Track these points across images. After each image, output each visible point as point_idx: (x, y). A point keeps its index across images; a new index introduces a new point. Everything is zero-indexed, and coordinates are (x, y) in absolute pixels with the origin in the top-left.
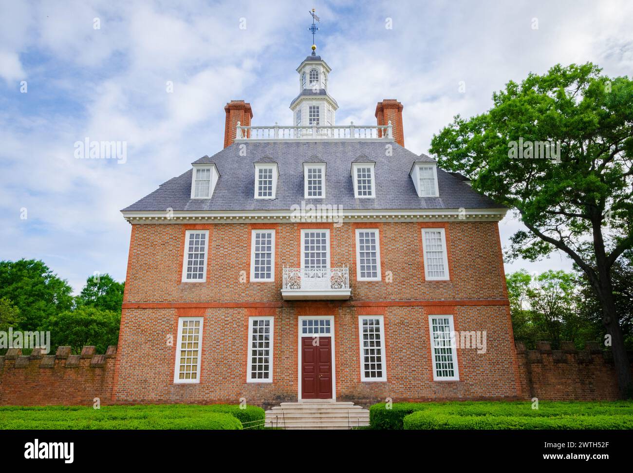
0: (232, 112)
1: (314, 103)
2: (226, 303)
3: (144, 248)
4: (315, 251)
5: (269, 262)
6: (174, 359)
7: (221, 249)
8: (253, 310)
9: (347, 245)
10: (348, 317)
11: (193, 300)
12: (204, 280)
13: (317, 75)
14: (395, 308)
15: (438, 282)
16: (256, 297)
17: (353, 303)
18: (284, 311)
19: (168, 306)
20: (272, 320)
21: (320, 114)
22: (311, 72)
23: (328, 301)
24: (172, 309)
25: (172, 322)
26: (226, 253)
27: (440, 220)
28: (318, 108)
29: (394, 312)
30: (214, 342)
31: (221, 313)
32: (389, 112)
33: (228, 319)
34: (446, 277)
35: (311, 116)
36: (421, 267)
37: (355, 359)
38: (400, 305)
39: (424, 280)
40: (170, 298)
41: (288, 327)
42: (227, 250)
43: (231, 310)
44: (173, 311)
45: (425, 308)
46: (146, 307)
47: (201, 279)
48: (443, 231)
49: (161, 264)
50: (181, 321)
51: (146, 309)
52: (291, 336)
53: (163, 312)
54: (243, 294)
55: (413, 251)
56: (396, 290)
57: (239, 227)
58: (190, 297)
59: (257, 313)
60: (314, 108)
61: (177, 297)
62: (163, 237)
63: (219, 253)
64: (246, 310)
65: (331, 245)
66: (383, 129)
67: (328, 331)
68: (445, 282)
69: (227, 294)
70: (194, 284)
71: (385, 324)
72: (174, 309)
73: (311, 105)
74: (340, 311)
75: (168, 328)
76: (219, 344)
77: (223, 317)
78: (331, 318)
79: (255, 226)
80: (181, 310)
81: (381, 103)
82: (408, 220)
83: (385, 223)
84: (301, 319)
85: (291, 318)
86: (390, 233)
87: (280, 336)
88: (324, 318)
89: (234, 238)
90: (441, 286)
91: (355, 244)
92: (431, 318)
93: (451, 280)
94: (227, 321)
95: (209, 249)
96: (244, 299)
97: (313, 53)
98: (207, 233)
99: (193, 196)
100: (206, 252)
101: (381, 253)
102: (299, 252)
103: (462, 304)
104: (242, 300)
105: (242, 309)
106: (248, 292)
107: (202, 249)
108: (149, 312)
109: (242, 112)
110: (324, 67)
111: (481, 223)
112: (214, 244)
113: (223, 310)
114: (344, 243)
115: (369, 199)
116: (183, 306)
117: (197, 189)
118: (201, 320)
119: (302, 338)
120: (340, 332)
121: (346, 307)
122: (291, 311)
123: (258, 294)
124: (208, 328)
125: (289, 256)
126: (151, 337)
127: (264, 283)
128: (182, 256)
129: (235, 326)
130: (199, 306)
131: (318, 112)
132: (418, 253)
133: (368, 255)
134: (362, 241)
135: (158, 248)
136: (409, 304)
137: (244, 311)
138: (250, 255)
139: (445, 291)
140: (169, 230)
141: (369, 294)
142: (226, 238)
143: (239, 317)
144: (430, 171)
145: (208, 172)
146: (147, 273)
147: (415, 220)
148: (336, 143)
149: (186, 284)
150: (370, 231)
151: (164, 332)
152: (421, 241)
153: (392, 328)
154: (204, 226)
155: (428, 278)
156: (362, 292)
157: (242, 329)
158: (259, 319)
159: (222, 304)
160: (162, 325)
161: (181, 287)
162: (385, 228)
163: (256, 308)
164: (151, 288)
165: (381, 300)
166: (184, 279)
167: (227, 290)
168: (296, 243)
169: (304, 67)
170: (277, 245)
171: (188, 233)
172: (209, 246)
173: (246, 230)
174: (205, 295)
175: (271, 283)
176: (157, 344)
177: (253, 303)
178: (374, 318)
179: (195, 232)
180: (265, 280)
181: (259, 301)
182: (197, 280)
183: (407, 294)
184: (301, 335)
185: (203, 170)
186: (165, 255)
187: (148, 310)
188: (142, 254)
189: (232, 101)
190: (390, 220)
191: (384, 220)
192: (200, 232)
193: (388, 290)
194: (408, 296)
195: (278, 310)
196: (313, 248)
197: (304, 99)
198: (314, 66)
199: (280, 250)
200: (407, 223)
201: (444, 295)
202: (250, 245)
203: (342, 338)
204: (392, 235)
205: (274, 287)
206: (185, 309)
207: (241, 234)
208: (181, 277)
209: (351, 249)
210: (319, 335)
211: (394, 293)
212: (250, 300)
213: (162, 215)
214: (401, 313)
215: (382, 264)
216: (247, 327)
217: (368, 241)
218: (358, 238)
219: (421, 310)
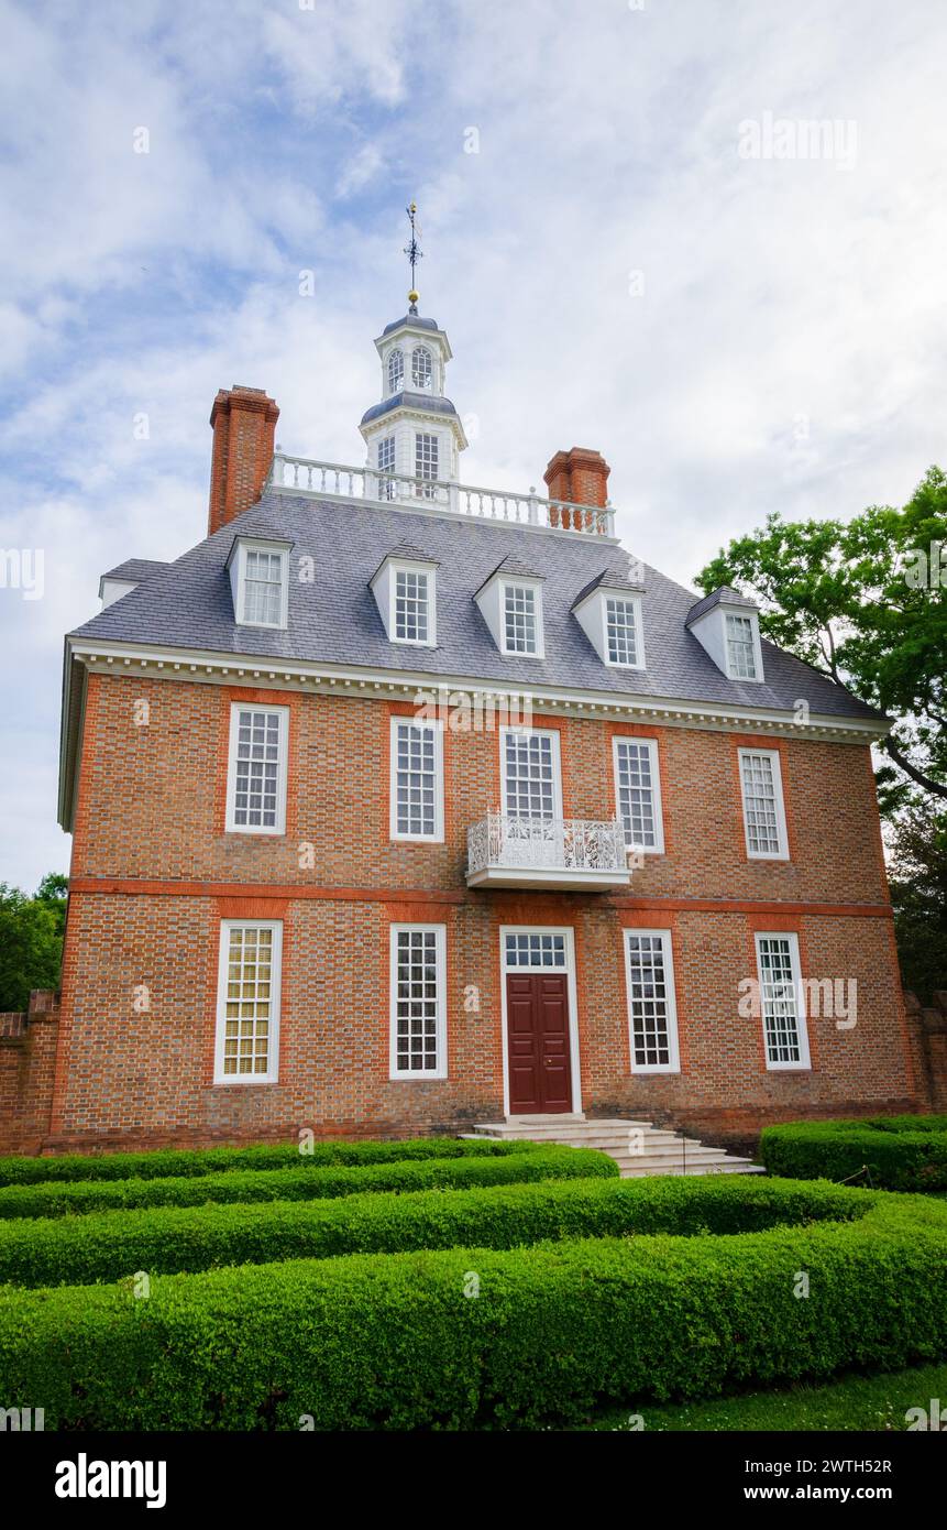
0: (235, 413)
1: (429, 429)
2: (337, 890)
3: (124, 737)
4: (529, 779)
5: (429, 796)
6: (213, 1024)
7: (320, 755)
8: (402, 907)
9: (595, 769)
10: (603, 931)
11: (257, 877)
12: (278, 829)
13: (429, 362)
14: (692, 914)
15: (767, 864)
16: (404, 876)
17: (612, 900)
18: (469, 914)
19: (196, 890)
20: (440, 932)
21: (439, 454)
22: (414, 353)
23: (561, 892)
24: (203, 899)
25: (205, 932)
26: (333, 768)
27: (772, 733)
28: (435, 440)
29: (691, 924)
30: (310, 983)
31: (324, 913)
32: (585, 478)
33: (342, 927)
34: (783, 854)
35: (419, 456)
36: (737, 829)
37: (618, 1023)
38: (703, 908)
39: (745, 858)
40: (197, 871)
41: (478, 950)
42: (334, 760)
43: (349, 907)
44: (208, 905)
45: (748, 917)
46: (133, 891)
47: (269, 827)
48: (775, 756)
49: (170, 782)
50: (225, 928)
51: (136, 895)
52: (485, 971)
53: (181, 905)
54: (375, 870)
55: (723, 794)
56: (693, 875)
57: (360, 706)
58: (248, 870)
59: (409, 916)
60: (427, 438)
61: (215, 868)
62: (173, 713)
63: (315, 767)
64: (383, 907)
65: (563, 767)
66: (572, 510)
67: (560, 961)
68: (782, 863)
70: (255, 839)
71: (674, 949)
72: (208, 899)
73: (421, 432)
74: (587, 917)
75: (194, 946)
76: (322, 987)
77: (331, 922)
78: (567, 933)
79: (396, 707)
80: (228, 901)
81: (568, 455)
82: (715, 727)
83: (670, 729)
84: (504, 932)
85: (485, 930)
86: (680, 752)
87: (460, 971)
88: (552, 931)
89: (351, 731)
90: (776, 872)
91: (612, 770)
92: (758, 937)
93: (793, 860)
94: (341, 931)
95: (291, 754)
96: (378, 880)
97: (413, 310)
98: (283, 714)
99: (239, 619)
100: (282, 760)
101: (663, 794)
102: (497, 777)
103: (814, 911)
104: (373, 883)
105: (373, 904)
106: (386, 865)
107: (272, 753)
108: (142, 903)
109: (260, 418)
110: (442, 347)
111: (842, 746)
112: (302, 743)
113: (330, 905)
114: (589, 765)
115: (631, 671)
116: (232, 893)
118: (277, 929)
119: (508, 975)
120: (588, 964)
121: (598, 908)
122: (485, 914)
123: (410, 871)
124: (294, 947)
125: (474, 785)
126: (153, 968)
127: (421, 846)
128: (225, 765)
129: (359, 944)
130: (271, 893)
131: (435, 449)
132: (733, 800)
134: (623, 764)
135: (161, 740)
136: (718, 907)
137: (380, 910)
138: (387, 776)
139: (782, 882)
140: (188, 696)
141: (642, 881)
142: (332, 730)
143: (368, 923)
145: (275, 563)
146: (136, 804)
147: (726, 728)
149: (237, 836)
150: (639, 742)
151: (186, 955)
152: (737, 773)
153: (688, 957)
154: (278, 697)
155: (751, 854)
157: (377, 953)
158: (411, 928)
159: (327, 890)
160: (179, 937)
161: (224, 843)
162: (668, 739)
163: (406, 903)
164: (148, 843)
165: (666, 896)
166: (231, 826)
167: (339, 858)
168: (490, 757)
169: (398, 337)
170: (447, 758)
171: (236, 710)
172: (291, 746)
173: (378, 715)
174: (284, 867)
175: (437, 845)
176: (169, 986)
177: (401, 892)
178: (651, 934)
179: (253, 709)
180: (422, 838)
181: (412, 886)
182: (262, 829)
183: (716, 886)
184: (505, 969)
185: (264, 557)
186: (181, 760)
187: (140, 897)
188: (118, 753)
189: (235, 387)
190: (680, 723)
191: (668, 722)
192: (267, 710)
193: (680, 875)
194: (717, 890)
195: (455, 909)
196: (524, 770)
197: (406, 413)
198: (423, 342)
199: (455, 769)
200: (712, 733)
201: (780, 892)
202: (388, 753)
203: (591, 976)
204: (685, 756)
205: (445, 857)
206: (237, 900)
207: (368, 725)
208: (223, 820)
209: (604, 780)
210: (542, 969)
211: (690, 881)
212: (393, 883)
213: (178, 659)
214: (701, 926)
215: (666, 817)
216: (387, 946)
217: (635, 764)
218: (615, 757)
219: (741, 921)
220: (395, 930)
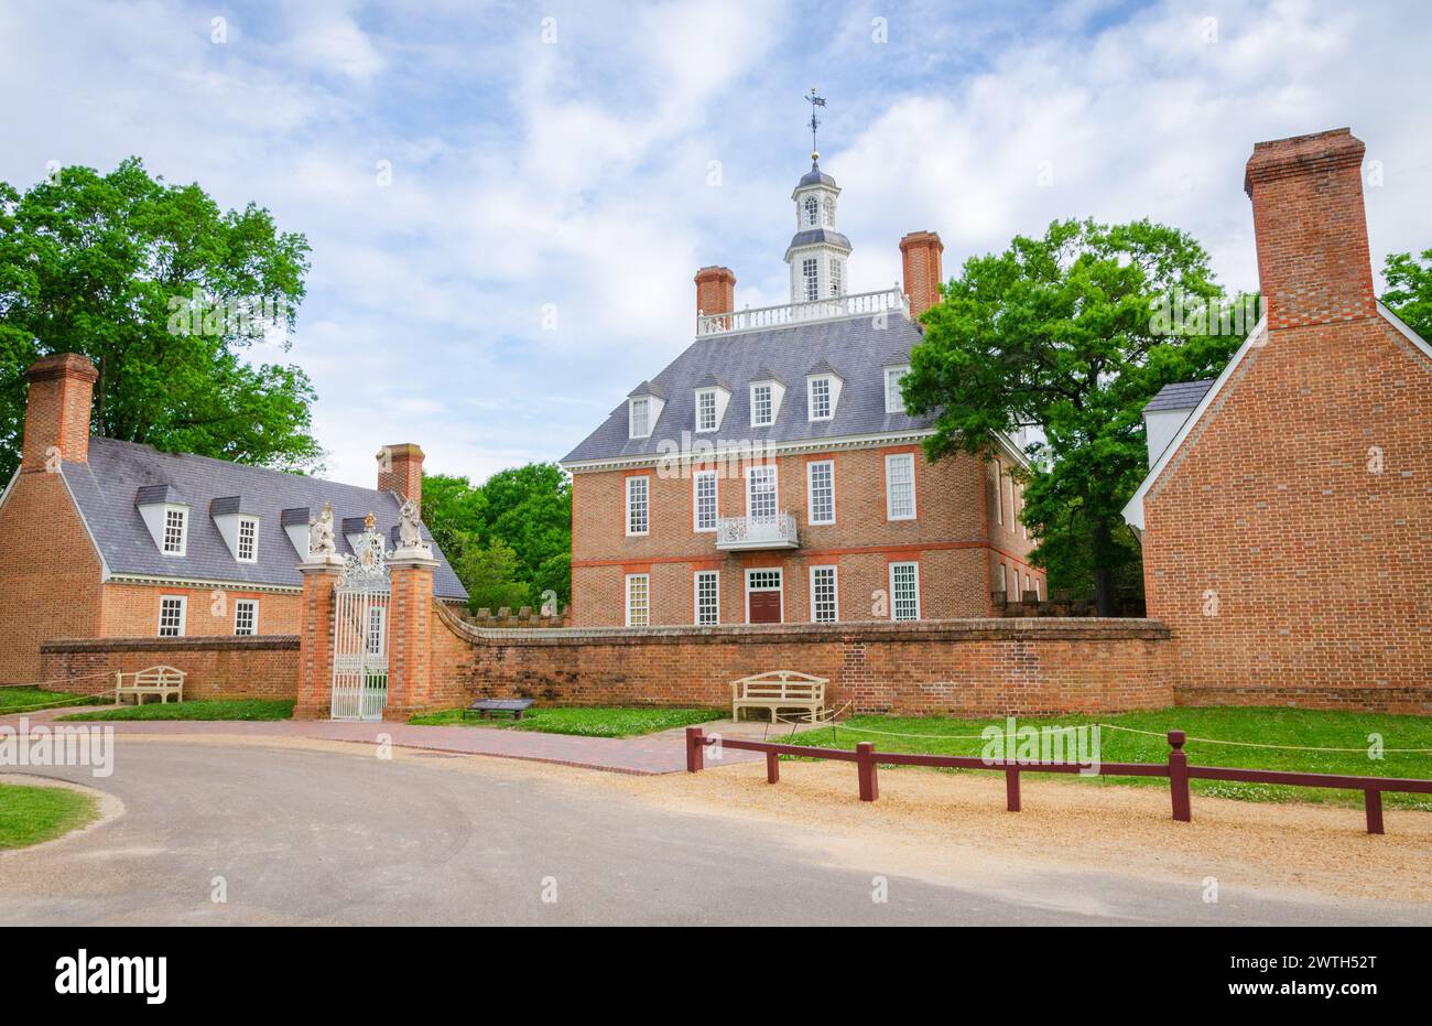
1: (812, 255)
2: (670, 557)
4: (763, 492)
6: (624, 618)
7: (663, 496)
8: (698, 564)
9: (797, 482)
10: (797, 568)
11: (638, 555)
12: (647, 533)
13: (816, 206)
14: (850, 555)
15: (901, 522)
16: (700, 549)
17: (803, 552)
18: (731, 565)
19: (614, 563)
20: (717, 573)
21: (817, 269)
23: (773, 551)
24: (619, 566)
25: (620, 580)
26: (668, 501)
27: (907, 443)
28: (815, 261)
29: (849, 560)
30: (662, 599)
31: (665, 568)
33: (673, 574)
34: (913, 516)
35: (806, 275)
36: (883, 504)
38: (856, 552)
39: (886, 521)
40: (615, 554)
41: (734, 581)
42: (668, 498)
43: (675, 565)
44: (620, 568)
45: (885, 555)
46: (593, 564)
47: (644, 532)
48: (911, 456)
49: (604, 517)
50: (628, 578)
51: (594, 566)
52: (737, 591)
53: (610, 569)
54: (687, 547)
55: (874, 484)
56: (852, 534)
58: (635, 552)
59: (703, 567)
60: (810, 262)
61: (622, 552)
62: (604, 486)
63: (661, 502)
64: (691, 564)
65: (779, 483)
67: (777, 584)
68: (910, 521)
69: (672, 547)
70: (638, 538)
71: (839, 574)
72: (621, 566)
73: (807, 259)
74: (790, 561)
75: (616, 586)
76: (666, 601)
77: (668, 573)
78: (780, 570)
80: (627, 566)
82: (869, 446)
83: (841, 452)
84: (748, 572)
85: (738, 571)
86: (846, 465)
87: (726, 590)
88: (773, 570)
90: (905, 526)
91: (806, 481)
92: (893, 565)
93: (918, 518)
94: (672, 576)
95: (651, 497)
96: (688, 551)
97: (815, 167)
98: (647, 479)
99: (631, 436)
100: (648, 501)
101: (836, 490)
102: (744, 494)
103: (929, 547)
104: (686, 554)
105: (686, 563)
106: (692, 544)
107: (644, 497)
108: (596, 570)
109: (720, 285)
112: (655, 491)
113: (668, 565)
114: (793, 480)
115: (826, 421)
116: (630, 562)
117: (635, 425)
118: (647, 576)
119: (750, 592)
120: (790, 585)
121: (795, 556)
122: (738, 564)
123: (701, 546)
124: (655, 584)
125: (734, 500)
126: (600, 597)
127: (708, 533)
128: (625, 506)
129: (681, 581)
130: (644, 561)
131: (815, 267)
132: (880, 487)
133: (822, 494)
134: (814, 477)
135: (600, 499)
136: (865, 551)
137: (689, 565)
138: (692, 501)
139: (910, 532)
140: (607, 478)
141: (822, 540)
142: (666, 483)
143: (684, 572)
145: (648, 403)
146: (592, 528)
147: (876, 445)
149: (631, 537)
150: (824, 463)
151: (613, 590)
152: (884, 471)
153: (846, 579)
154: (644, 471)
155: (891, 518)
156: (813, 539)
157: (689, 585)
158: (705, 573)
159: (666, 558)
160: (611, 583)
161: (625, 541)
162: (842, 458)
163: (700, 561)
164: (597, 544)
165: (834, 547)
166: (629, 533)
167: (671, 543)
168: (741, 484)
170: (720, 488)
171: (628, 481)
172: (651, 493)
174: (648, 550)
176: (607, 603)
177: (699, 556)
178: (827, 567)
179: (636, 479)
180: (710, 529)
181: (703, 553)
182: (642, 533)
183: (865, 538)
184: (749, 590)
185: (641, 402)
186: (608, 507)
187: (595, 568)
188: (585, 507)
190: (846, 448)
191: (838, 449)
192: (641, 478)
193: (843, 534)
194: (866, 541)
195: (723, 563)
196: (760, 488)
197: (799, 248)
198: (810, 194)
199: (723, 493)
200: (867, 451)
201: (908, 538)
202: (692, 490)
203: (790, 592)
204: (849, 466)
206: (631, 565)
208: (624, 531)
209: (801, 488)
210: (768, 589)
211: (849, 538)
212: (694, 552)
213: (600, 463)
214: (857, 561)
215: (837, 503)
216: (692, 583)
217: (821, 475)
218: (810, 473)
219: (881, 557)
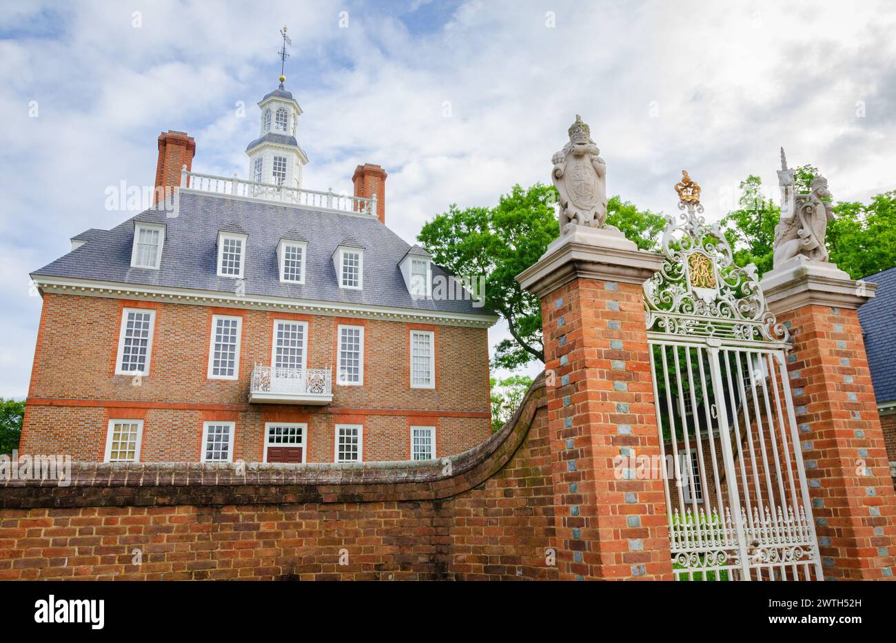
0: (169, 145)
1: (282, 154)
2: (175, 404)
3: (62, 326)
4: (290, 347)
5: (232, 356)
7: (172, 335)
8: (211, 413)
9: (327, 342)
11: (131, 397)
12: (145, 373)
13: (286, 116)
14: (375, 417)
15: (423, 390)
16: (215, 398)
17: (330, 409)
18: (248, 416)
19: (96, 404)
20: (232, 426)
21: (287, 168)
22: (278, 111)
23: (302, 406)
24: (100, 408)
25: (100, 425)
26: (178, 341)
27: (430, 322)
28: (285, 160)
29: (375, 421)
30: (157, 451)
31: (168, 416)
32: (371, 181)
33: (177, 423)
34: (432, 385)
35: (275, 168)
36: (406, 373)
38: (383, 413)
39: (409, 388)
40: (97, 394)
41: (252, 435)
42: (178, 338)
43: (181, 413)
44: (102, 411)
45: (408, 418)
46: (61, 404)
47: (141, 372)
48: (432, 334)
49: (86, 349)
50: (111, 424)
51: (62, 406)
52: (255, 446)
53: (87, 411)
54: (197, 394)
55: (399, 354)
56: (378, 397)
57: (196, 309)
58: (126, 394)
59: (215, 417)
60: (280, 159)
61: (107, 393)
62: (90, 313)
63: (168, 341)
64: (200, 413)
65: (309, 341)
67: (299, 440)
68: (430, 390)
69: (177, 393)
70: (132, 378)
71: (364, 435)
72: (103, 408)
73: (277, 155)
74: (315, 418)
75: (93, 433)
76: (161, 453)
77: (171, 421)
78: (304, 426)
79: (217, 310)
80: (113, 409)
81: (363, 167)
82: (397, 319)
83: (371, 321)
84: (268, 426)
85: (257, 425)
86: (377, 332)
87: (241, 445)
88: (296, 426)
89: (190, 323)
90: (426, 395)
91: (336, 342)
92: (412, 429)
93: (437, 389)
94: (176, 425)
95: (155, 334)
96: (199, 399)
97: (281, 86)
98: (153, 314)
99: (133, 264)
100: (150, 338)
101: (365, 355)
102: (271, 346)
103: (446, 415)
104: (196, 401)
105: (195, 411)
106: (204, 391)
107: (145, 334)
108: (66, 410)
109: (183, 149)
110: (295, 108)
111: (471, 329)
112: (161, 329)
113: (171, 412)
114: (324, 340)
115: (355, 291)
116: (116, 405)
117: (139, 255)
118: (140, 424)
119: (268, 448)
120: (314, 442)
121: (322, 414)
122: (258, 417)
123: (218, 394)
124: (148, 433)
125: (257, 350)
126: (69, 444)
127: (225, 382)
128: (117, 340)
129: (185, 432)
130: (139, 406)
131: (284, 165)
132: (405, 357)
133: (351, 355)
134: (344, 339)
135: (82, 327)
136: (391, 413)
137: (199, 414)
138: (208, 346)
139: (429, 400)
140: (99, 305)
141: (349, 400)
142: (178, 322)
143: (191, 421)
144: (423, 266)
145: (156, 234)
146: (66, 360)
147: (404, 320)
148: (310, 212)
149: (121, 376)
150: (354, 328)
151: (88, 437)
152: (409, 343)
153: (371, 439)
154: (150, 305)
155: (413, 385)
156: (342, 397)
157: (195, 436)
158: (216, 424)
159: (170, 404)
160: (85, 428)
161: (113, 380)
162: (371, 326)
163: (214, 411)
164: (71, 380)
165: (361, 407)
166: (119, 371)
167: (178, 388)
168: (267, 336)
169: (269, 102)
170: (243, 336)
171: (126, 312)
172: (156, 330)
173: (206, 314)
174: (149, 393)
175: (234, 381)
176: (77, 453)
177: (211, 405)
178: (351, 427)
179: (136, 311)
180: (226, 377)
181: (217, 402)
182: (137, 373)
183: (391, 402)
184: (267, 444)
186: (93, 337)
187: (64, 408)
188: (58, 334)
189: (170, 131)
190: (377, 318)
191: (371, 317)
192: (144, 312)
193: (370, 396)
194: (391, 404)
195: (240, 414)
196: (287, 343)
197: (268, 145)
198: (283, 105)
199: (247, 342)
200: (396, 323)
201: (427, 405)
202: (210, 334)
203: (314, 448)
204: (379, 335)
205: (237, 387)
206: (118, 409)
207: (199, 319)
208: (114, 368)
209: (332, 347)
210: (289, 445)
211: (376, 400)
212: (207, 400)
213: (93, 286)
214: (380, 422)
215: (366, 367)
216: (201, 433)
217: (351, 339)
218: (340, 335)
219: (404, 420)
220: (206, 425)
